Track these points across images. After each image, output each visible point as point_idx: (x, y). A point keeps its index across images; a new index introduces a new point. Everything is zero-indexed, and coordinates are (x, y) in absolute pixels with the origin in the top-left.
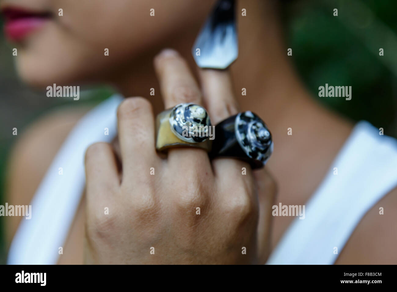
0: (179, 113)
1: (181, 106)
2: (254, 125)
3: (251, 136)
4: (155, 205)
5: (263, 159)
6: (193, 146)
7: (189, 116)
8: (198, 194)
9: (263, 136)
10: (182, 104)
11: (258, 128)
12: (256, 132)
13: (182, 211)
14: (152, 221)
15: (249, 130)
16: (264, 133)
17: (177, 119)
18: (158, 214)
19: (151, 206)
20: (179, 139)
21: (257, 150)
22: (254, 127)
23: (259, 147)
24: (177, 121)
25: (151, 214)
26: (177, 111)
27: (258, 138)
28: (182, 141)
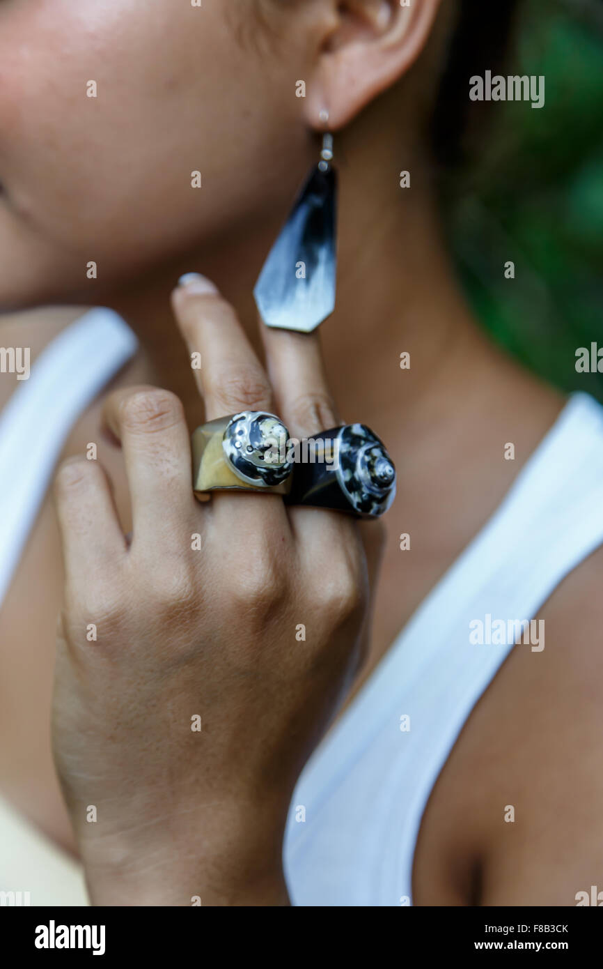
0: (241, 433)
1: (243, 418)
2: (368, 453)
3: (361, 473)
4: (195, 594)
5: (379, 512)
6: (263, 491)
7: (259, 441)
8: (271, 579)
9: (382, 474)
10: (244, 414)
11: (374, 458)
12: (370, 467)
13: (240, 606)
14: (187, 622)
15: (359, 464)
16: (382, 469)
17: (237, 445)
18: (198, 611)
19: (187, 596)
20: (240, 480)
21: (372, 498)
22: (367, 459)
23: (374, 493)
24: (238, 448)
25: (186, 610)
26: (237, 429)
27: (374, 479)
28: (244, 482)
